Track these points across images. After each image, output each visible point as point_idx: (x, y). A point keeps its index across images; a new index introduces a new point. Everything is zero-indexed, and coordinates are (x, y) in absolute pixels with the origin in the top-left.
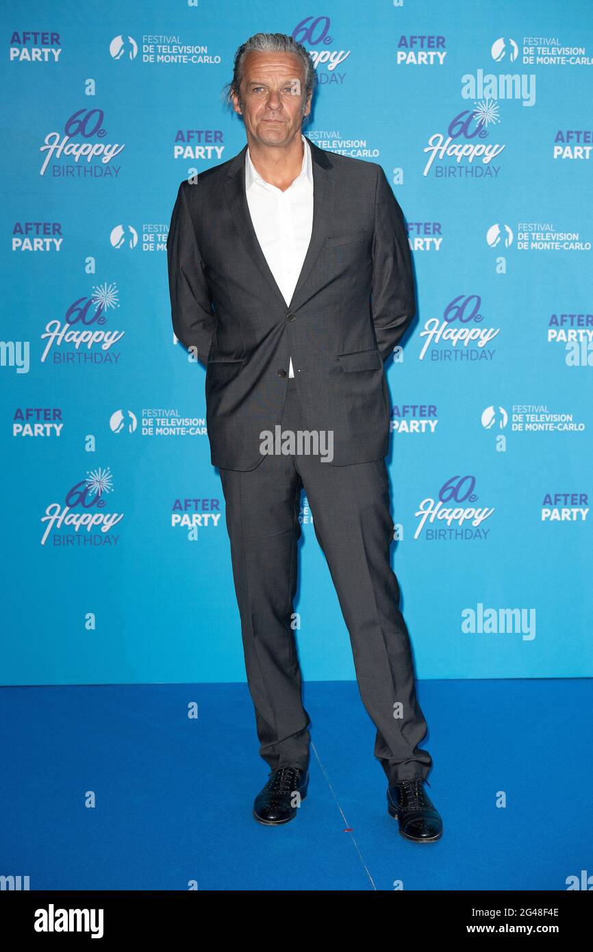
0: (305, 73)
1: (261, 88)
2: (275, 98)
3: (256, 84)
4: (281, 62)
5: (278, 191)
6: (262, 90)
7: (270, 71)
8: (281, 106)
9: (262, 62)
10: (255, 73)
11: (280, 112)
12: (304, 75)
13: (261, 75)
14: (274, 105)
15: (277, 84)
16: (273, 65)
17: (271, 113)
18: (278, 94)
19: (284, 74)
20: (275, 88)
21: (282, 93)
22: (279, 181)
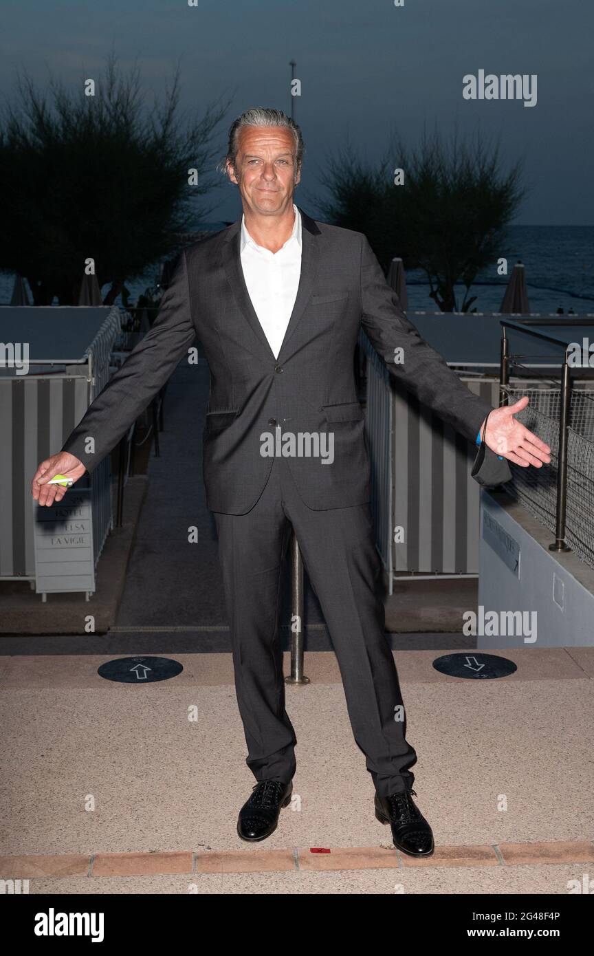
0: (295, 145)
1: (255, 161)
2: (269, 170)
3: (252, 157)
4: (274, 136)
5: (270, 253)
6: (257, 162)
7: (265, 145)
8: (275, 177)
9: (257, 137)
10: (250, 147)
11: (275, 183)
12: (295, 148)
13: (256, 148)
14: (269, 177)
15: (271, 157)
16: (267, 139)
17: (266, 184)
18: (273, 166)
19: (278, 147)
20: (269, 160)
21: (276, 165)
22: (272, 244)
